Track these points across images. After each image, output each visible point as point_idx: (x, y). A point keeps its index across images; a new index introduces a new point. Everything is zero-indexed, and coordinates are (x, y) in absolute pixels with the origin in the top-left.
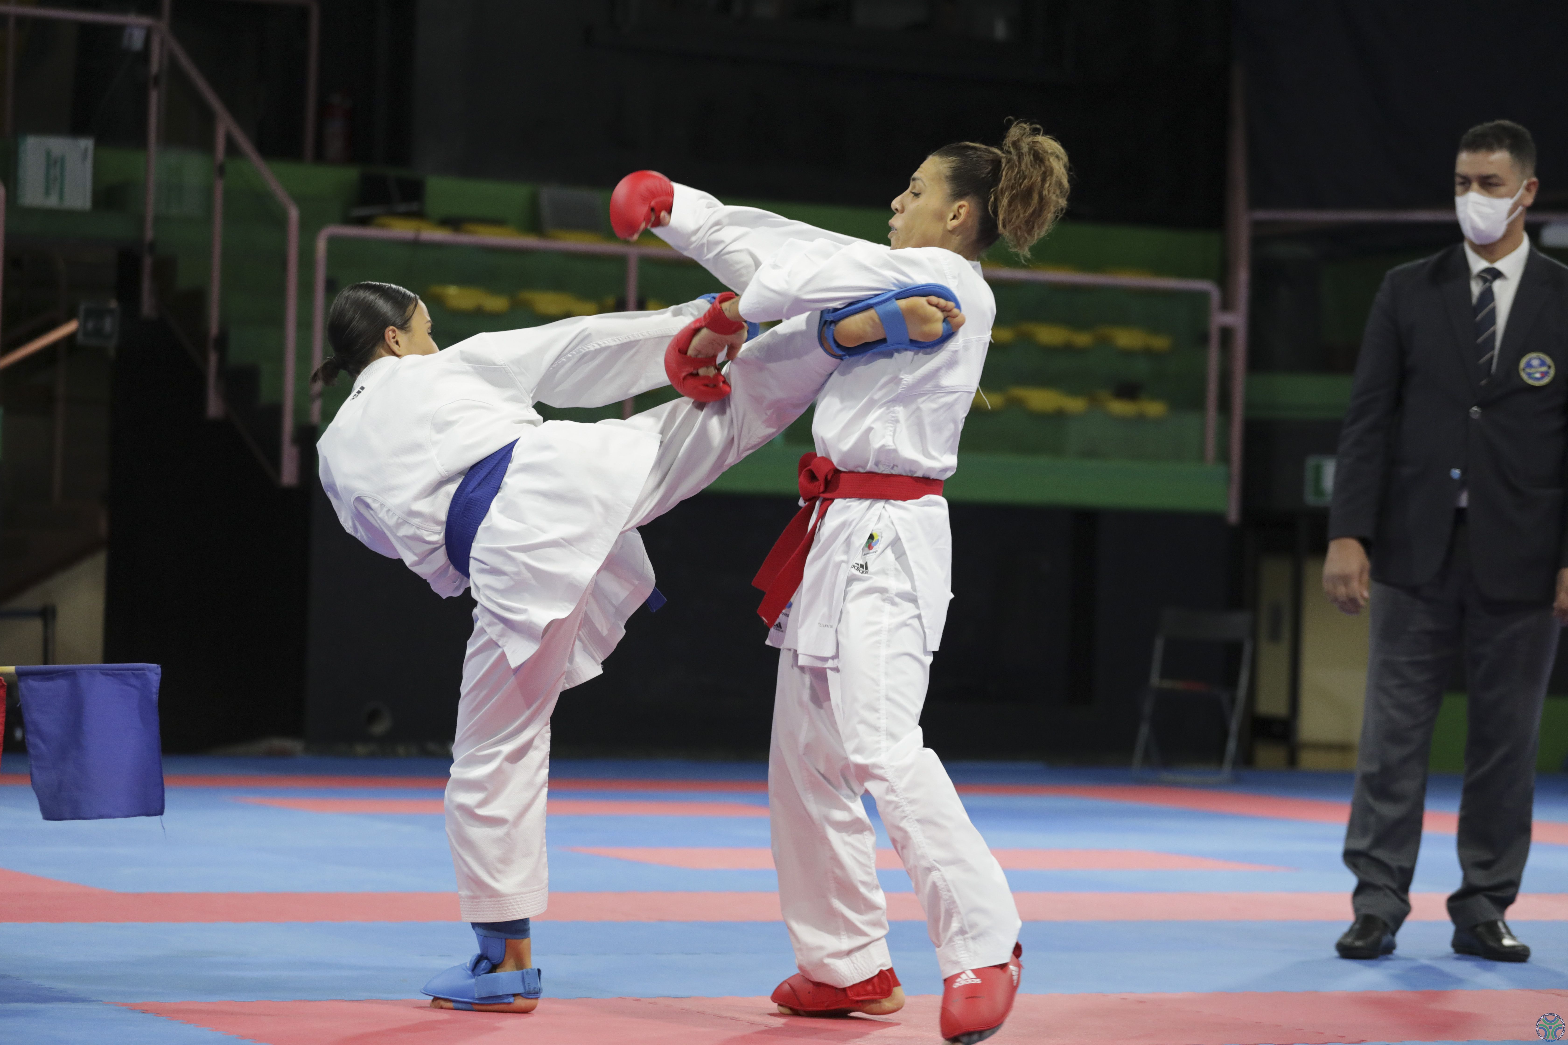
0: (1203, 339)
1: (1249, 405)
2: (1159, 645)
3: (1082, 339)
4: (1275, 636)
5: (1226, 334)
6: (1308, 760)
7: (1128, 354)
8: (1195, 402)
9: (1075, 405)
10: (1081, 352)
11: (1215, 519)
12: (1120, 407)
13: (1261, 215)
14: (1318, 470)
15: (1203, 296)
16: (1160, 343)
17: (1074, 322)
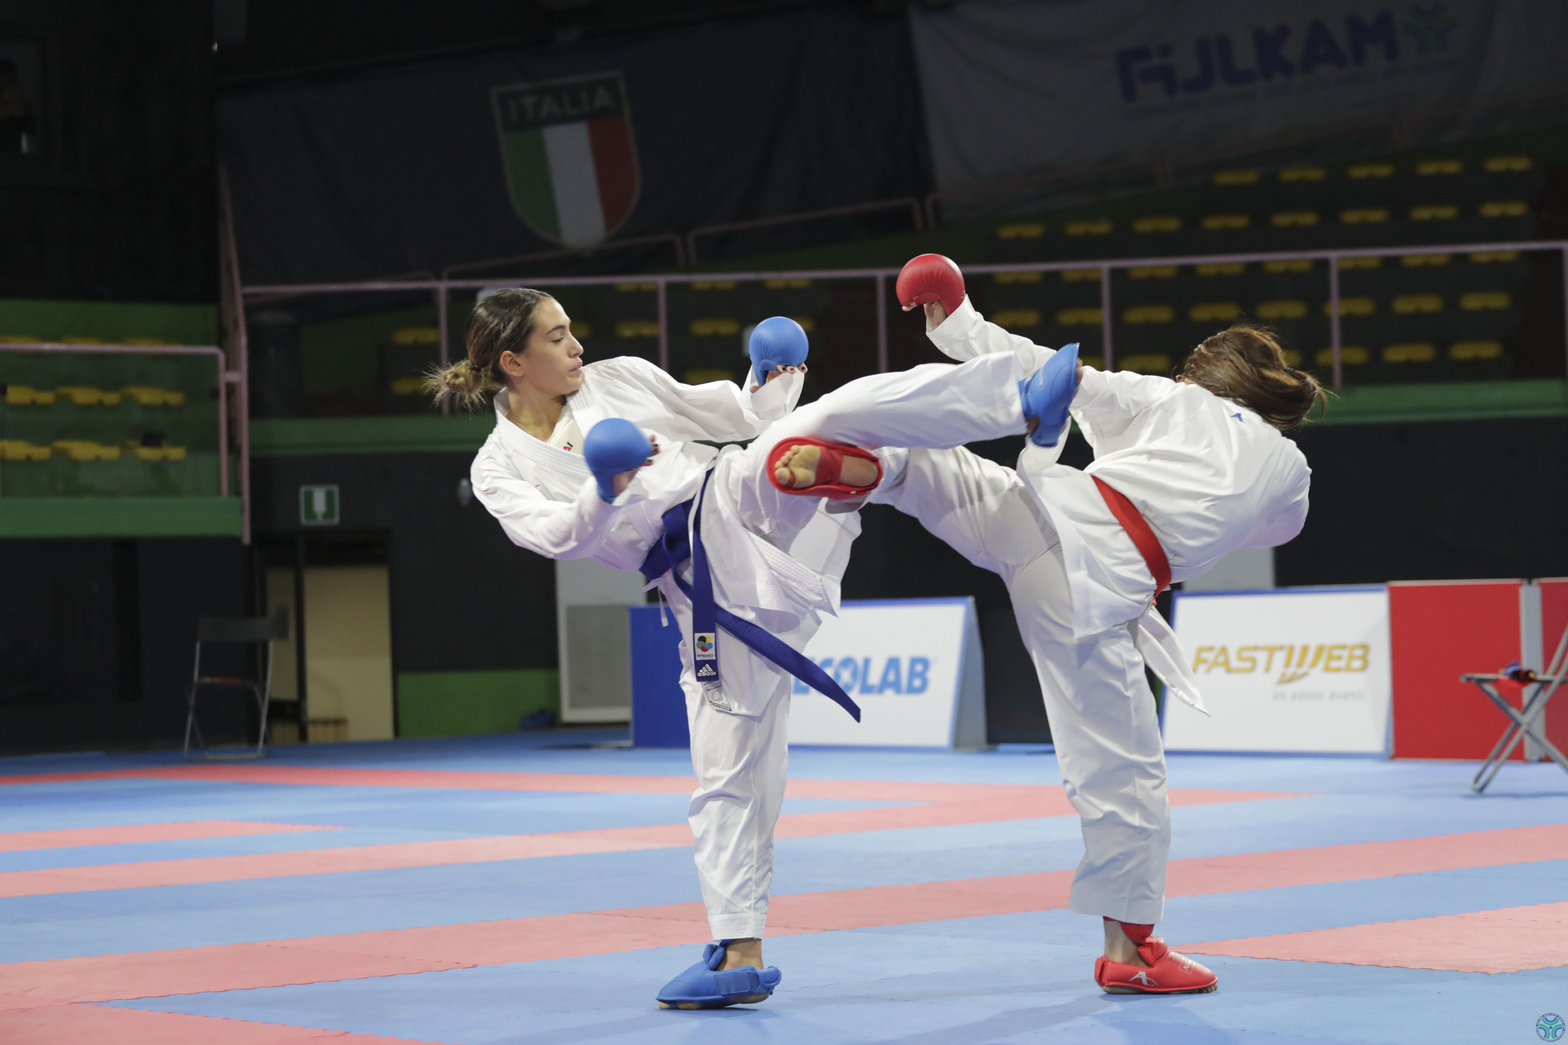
0: (214, 394)
1: (252, 447)
2: (198, 646)
3: (112, 398)
4: (282, 635)
5: (231, 388)
6: (315, 734)
7: (148, 408)
8: (212, 446)
9: (111, 453)
10: (111, 408)
11: (233, 541)
12: (147, 453)
13: (249, 290)
14: (309, 497)
15: (213, 358)
16: (174, 398)
17: (106, 386)
